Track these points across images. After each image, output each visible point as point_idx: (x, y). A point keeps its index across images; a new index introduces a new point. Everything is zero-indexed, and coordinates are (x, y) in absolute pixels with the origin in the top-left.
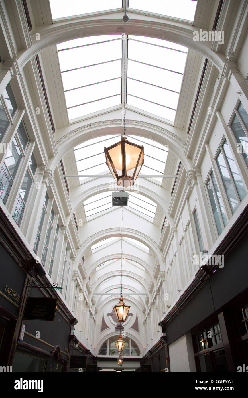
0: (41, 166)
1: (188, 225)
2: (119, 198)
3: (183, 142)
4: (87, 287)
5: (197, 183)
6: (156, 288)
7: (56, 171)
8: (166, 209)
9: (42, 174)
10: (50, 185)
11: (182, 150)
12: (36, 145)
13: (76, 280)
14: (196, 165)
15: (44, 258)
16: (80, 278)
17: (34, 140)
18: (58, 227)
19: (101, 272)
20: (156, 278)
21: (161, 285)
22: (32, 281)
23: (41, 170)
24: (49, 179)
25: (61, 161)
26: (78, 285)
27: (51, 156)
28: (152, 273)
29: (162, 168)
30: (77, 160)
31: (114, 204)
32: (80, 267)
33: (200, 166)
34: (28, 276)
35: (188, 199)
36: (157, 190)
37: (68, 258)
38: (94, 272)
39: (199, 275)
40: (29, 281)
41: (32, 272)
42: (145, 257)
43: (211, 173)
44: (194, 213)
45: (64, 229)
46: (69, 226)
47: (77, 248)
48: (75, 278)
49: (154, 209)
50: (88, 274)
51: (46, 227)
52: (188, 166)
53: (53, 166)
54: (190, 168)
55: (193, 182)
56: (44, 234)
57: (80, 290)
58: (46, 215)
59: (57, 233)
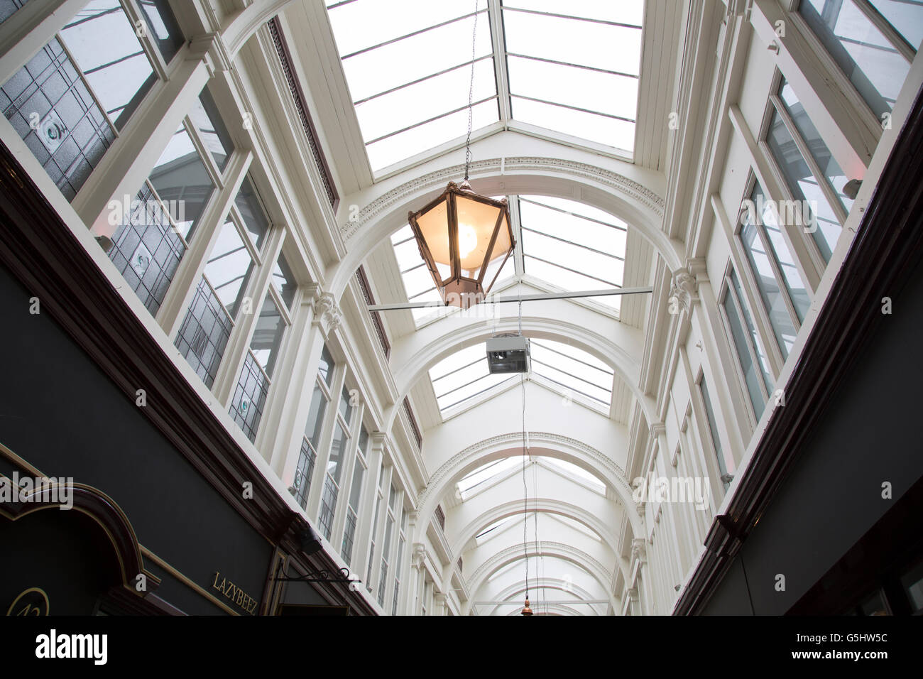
0: (308, 284)
1: (689, 414)
2: (504, 354)
3: (658, 200)
4: (455, 583)
5: (699, 302)
6: (628, 585)
7: (346, 298)
8: (635, 376)
9: (309, 305)
10: (332, 333)
11: (657, 221)
12: (289, 235)
13: (423, 566)
14: (694, 256)
15: (328, 511)
16: (433, 562)
17: (282, 224)
18: (365, 435)
19: (490, 548)
20: (626, 558)
21: (639, 576)
22: (291, 565)
23: (307, 295)
24: (329, 317)
25: (361, 272)
26: (429, 581)
27: (331, 262)
28: (615, 544)
29: (616, 273)
30: (402, 269)
31: (494, 370)
32: (430, 534)
33: (703, 257)
34: (279, 554)
35: (683, 345)
36: (609, 330)
37: (397, 514)
38: (471, 547)
39: (713, 542)
40: (280, 565)
41: (289, 543)
42: (596, 505)
43: (731, 273)
44: (701, 381)
45: (381, 441)
46: (393, 430)
47: (422, 488)
48: (418, 563)
49: (608, 382)
50: (455, 553)
51: (331, 433)
52: (676, 261)
53: (338, 284)
54: (679, 265)
55: (689, 298)
56: (325, 449)
57: (437, 593)
58: (328, 405)
59: (364, 450)
